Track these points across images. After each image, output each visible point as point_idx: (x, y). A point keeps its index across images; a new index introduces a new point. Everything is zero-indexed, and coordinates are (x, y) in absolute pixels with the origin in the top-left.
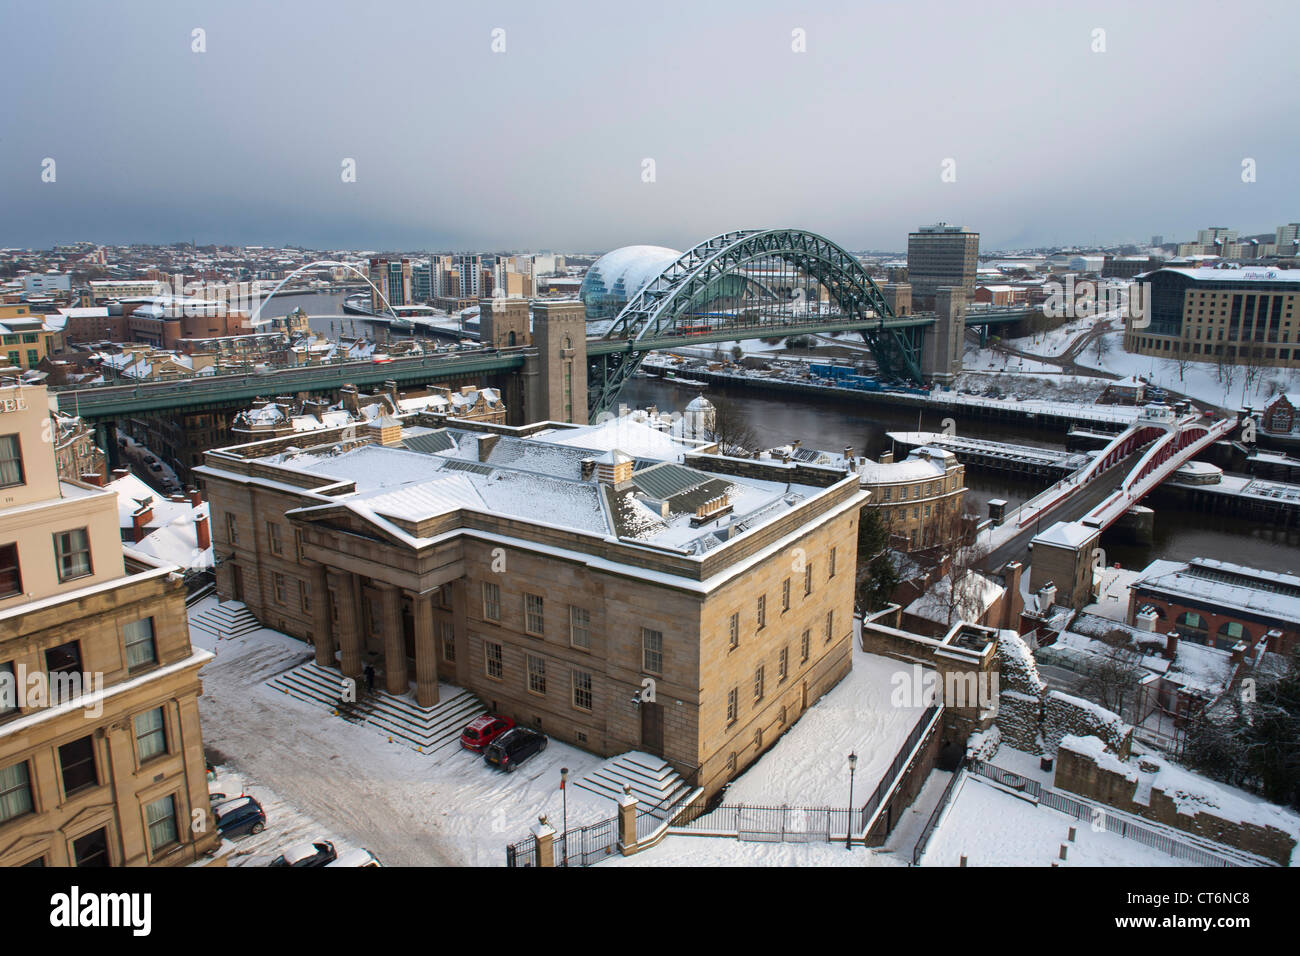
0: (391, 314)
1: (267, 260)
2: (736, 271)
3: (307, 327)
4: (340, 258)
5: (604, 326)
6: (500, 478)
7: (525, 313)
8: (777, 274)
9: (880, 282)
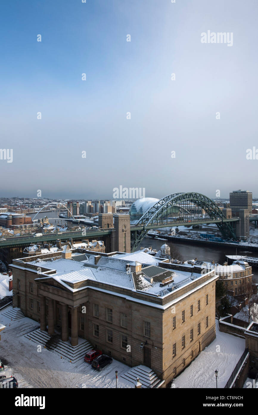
0: (73, 218)
1: (38, 202)
2: (176, 205)
3: (48, 222)
4: (59, 202)
5: (136, 222)
6: (100, 270)
7: (112, 218)
8: (189, 206)
9: (221, 208)
